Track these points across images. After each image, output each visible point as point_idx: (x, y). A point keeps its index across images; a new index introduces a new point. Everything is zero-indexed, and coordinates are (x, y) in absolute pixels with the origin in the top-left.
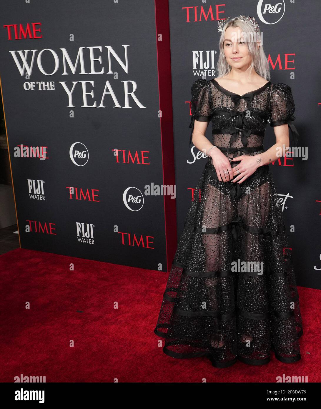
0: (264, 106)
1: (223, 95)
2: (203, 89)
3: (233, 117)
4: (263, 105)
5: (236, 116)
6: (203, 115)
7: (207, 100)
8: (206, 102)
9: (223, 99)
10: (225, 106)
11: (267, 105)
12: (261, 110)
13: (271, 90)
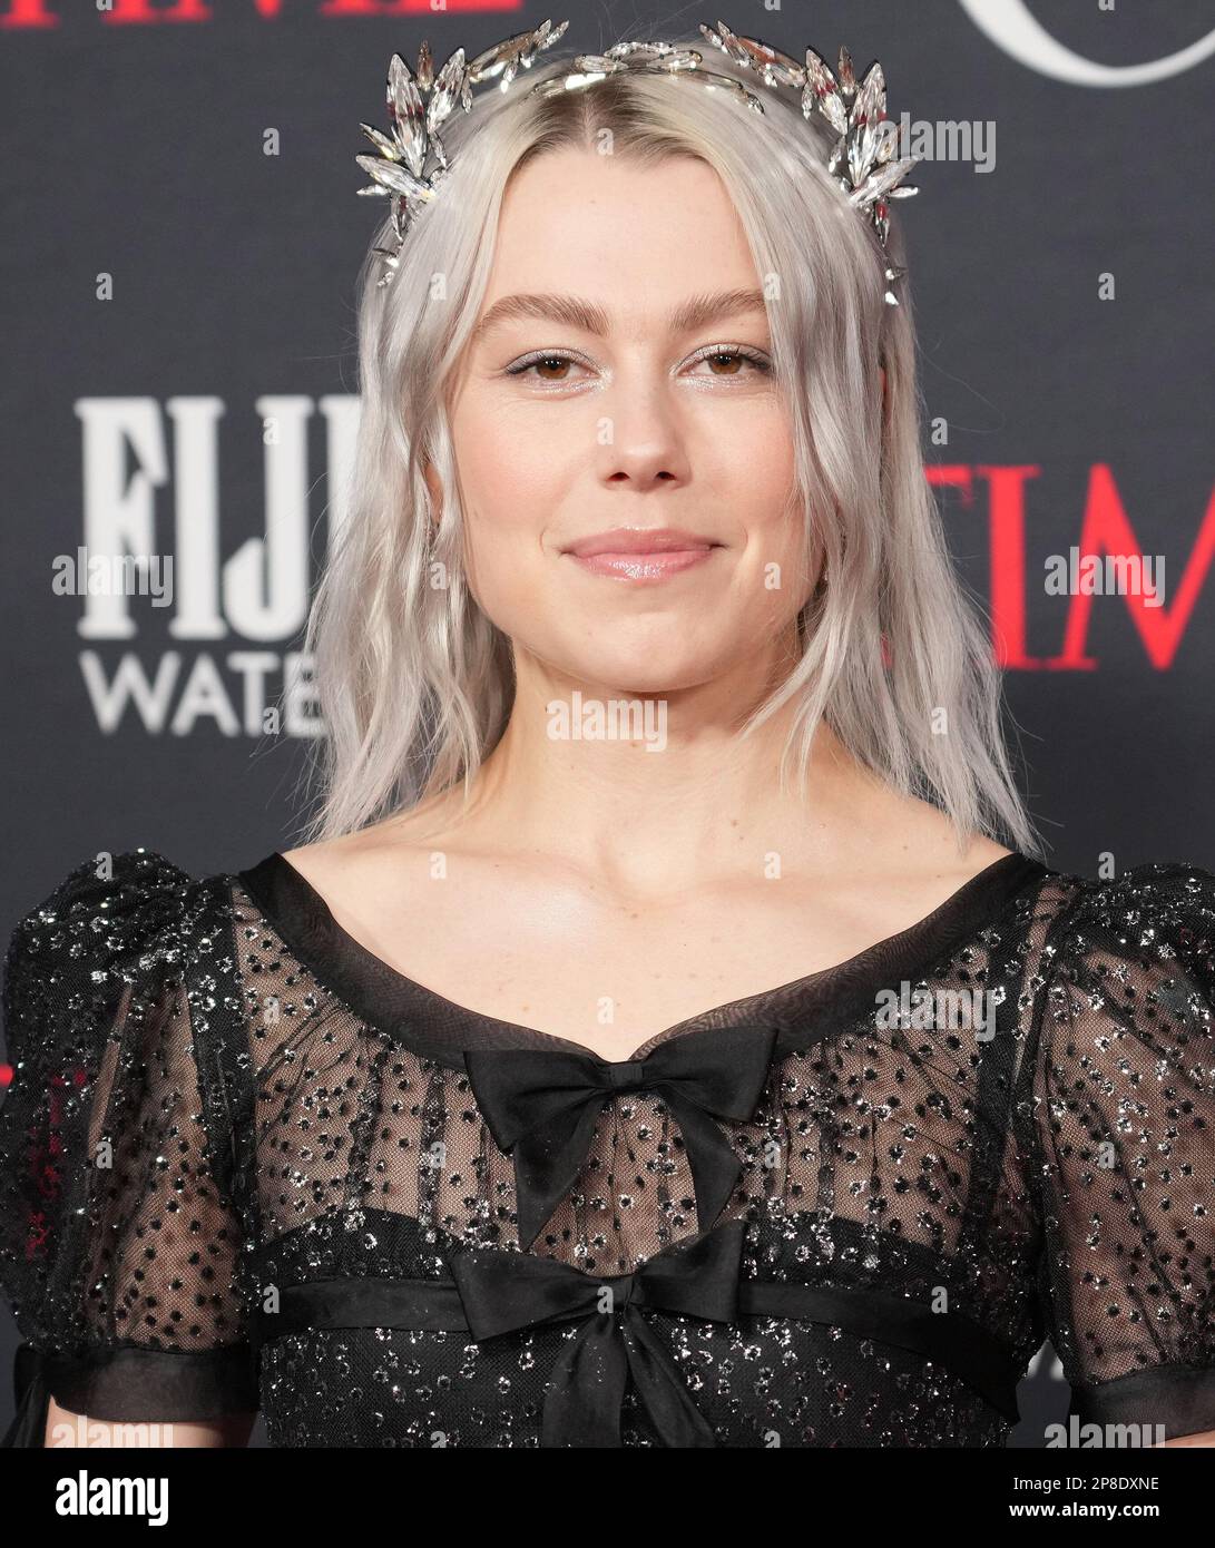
0: (923, 1184)
1: (382, 1059)
2: (137, 991)
3: (511, 1342)
4: (912, 1174)
5: (546, 1332)
6: (143, 1332)
7: (188, 1125)
8: (176, 1158)
9: (377, 1107)
10: (406, 1203)
11: (985, 1166)
12: (892, 1238)
13: (1033, 964)
